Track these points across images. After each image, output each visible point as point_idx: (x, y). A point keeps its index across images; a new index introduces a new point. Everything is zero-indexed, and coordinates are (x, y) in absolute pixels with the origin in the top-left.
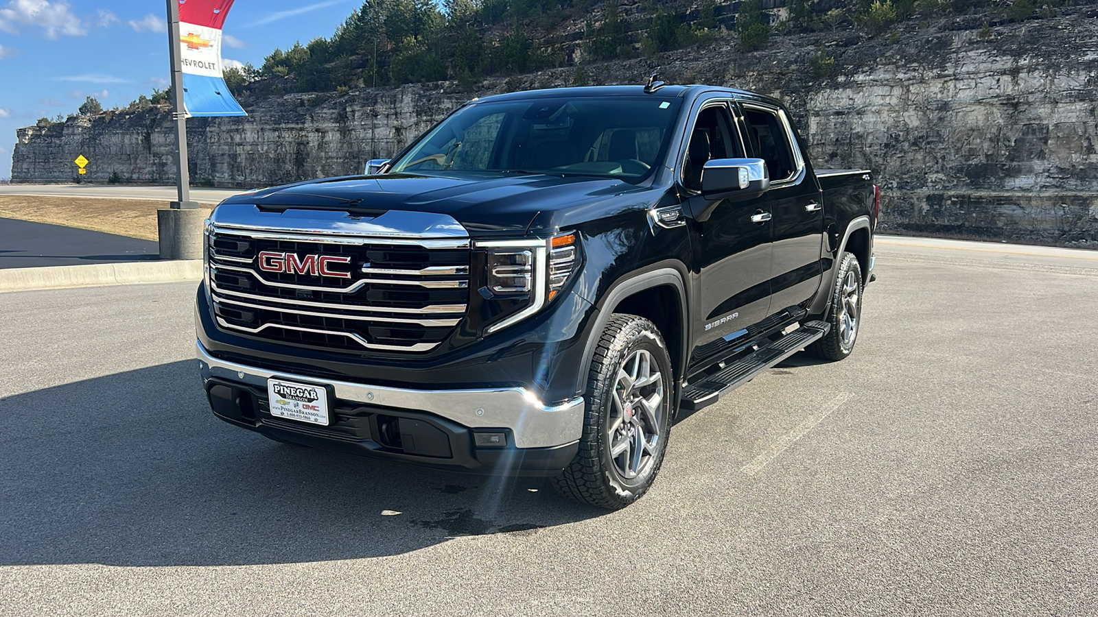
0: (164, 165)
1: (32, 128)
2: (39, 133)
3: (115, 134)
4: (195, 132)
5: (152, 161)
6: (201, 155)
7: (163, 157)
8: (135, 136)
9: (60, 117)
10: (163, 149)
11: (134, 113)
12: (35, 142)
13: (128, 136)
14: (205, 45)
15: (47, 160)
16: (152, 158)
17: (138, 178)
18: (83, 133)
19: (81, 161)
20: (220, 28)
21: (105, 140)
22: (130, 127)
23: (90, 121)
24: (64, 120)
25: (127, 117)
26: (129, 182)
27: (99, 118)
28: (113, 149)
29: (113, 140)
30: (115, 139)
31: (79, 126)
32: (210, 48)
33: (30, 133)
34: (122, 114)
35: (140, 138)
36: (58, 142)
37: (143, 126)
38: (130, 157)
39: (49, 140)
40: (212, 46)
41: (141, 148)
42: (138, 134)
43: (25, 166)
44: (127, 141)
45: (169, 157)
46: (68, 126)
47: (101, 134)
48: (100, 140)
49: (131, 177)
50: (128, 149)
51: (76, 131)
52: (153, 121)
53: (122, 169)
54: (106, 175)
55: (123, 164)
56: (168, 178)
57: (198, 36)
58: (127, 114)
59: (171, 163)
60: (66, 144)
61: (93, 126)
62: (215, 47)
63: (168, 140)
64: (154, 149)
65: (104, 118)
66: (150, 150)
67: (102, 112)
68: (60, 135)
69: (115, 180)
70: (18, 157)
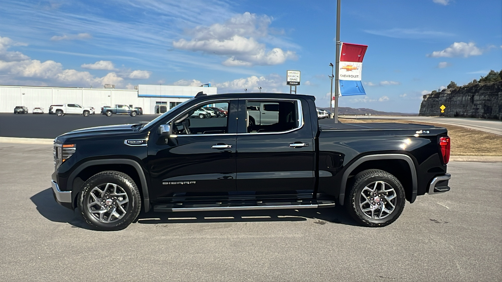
0: (478, 109)
1: (429, 95)
2: (431, 96)
3: (459, 96)
4: (494, 95)
5: (473, 108)
6: (495, 105)
7: (478, 106)
8: (467, 97)
9: (439, 90)
10: (478, 102)
11: (469, 87)
12: (429, 100)
13: (464, 97)
14: (355, 69)
15: (432, 107)
16: (473, 106)
17: (467, 115)
18: (447, 96)
19: (443, 107)
20: (362, 62)
21: (454, 99)
22: (466, 93)
23: (450, 91)
24: (441, 91)
25: (466, 89)
26: (463, 116)
27: (454, 90)
28: (458, 102)
29: (458, 99)
30: (459, 98)
31: (446, 93)
32: (357, 70)
33: (428, 96)
34: (464, 88)
35: (469, 97)
36: (437, 100)
37: (471, 93)
38: (464, 106)
39: (434, 99)
40: (358, 69)
41: (469, 102)
42: (469, 96)
43: (424, 109)
44: (464, 99)
45: (480, 105)
46: (442, 94)
47: (454, 96)
48: (453, 99)
49: (464, 114)
50: (464, 102)
51: (444, 96)
52: (476, 90)
53: (460, 110)
54: (454, 113)
55: (461, 109)
56: (479, 115)
57: (351, 66)
58: (466, 88)
59: (481, 108)
60: (440, 101)
61: (451, 93)
62: (359, 69)
63: (481, 98)
64: (475, 102)
65: (456, 90)
66: (473, 102)
67: (456, 87)
68: (438, 97)
69: (457, 116)
70: (423, 106)
